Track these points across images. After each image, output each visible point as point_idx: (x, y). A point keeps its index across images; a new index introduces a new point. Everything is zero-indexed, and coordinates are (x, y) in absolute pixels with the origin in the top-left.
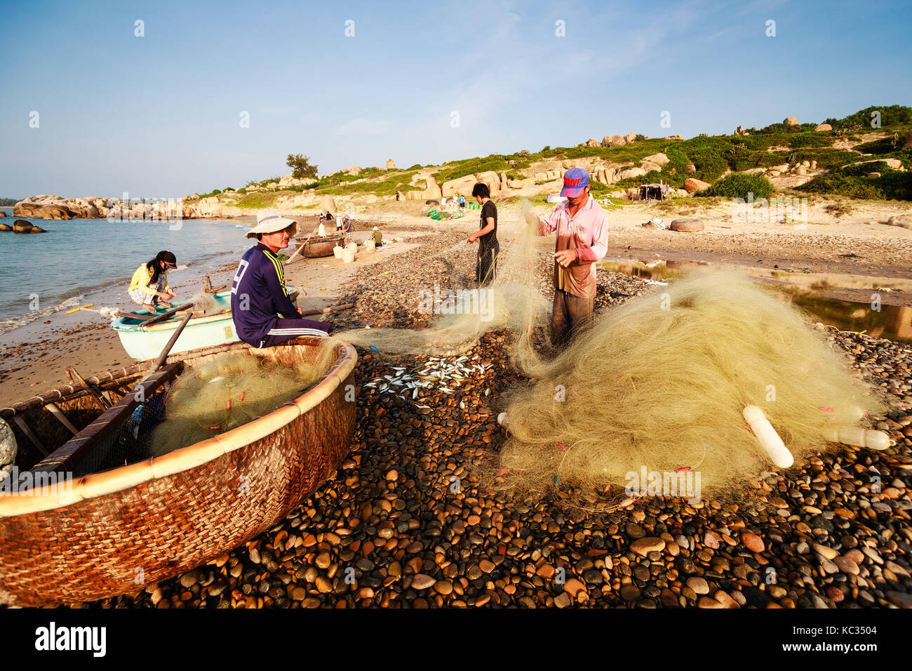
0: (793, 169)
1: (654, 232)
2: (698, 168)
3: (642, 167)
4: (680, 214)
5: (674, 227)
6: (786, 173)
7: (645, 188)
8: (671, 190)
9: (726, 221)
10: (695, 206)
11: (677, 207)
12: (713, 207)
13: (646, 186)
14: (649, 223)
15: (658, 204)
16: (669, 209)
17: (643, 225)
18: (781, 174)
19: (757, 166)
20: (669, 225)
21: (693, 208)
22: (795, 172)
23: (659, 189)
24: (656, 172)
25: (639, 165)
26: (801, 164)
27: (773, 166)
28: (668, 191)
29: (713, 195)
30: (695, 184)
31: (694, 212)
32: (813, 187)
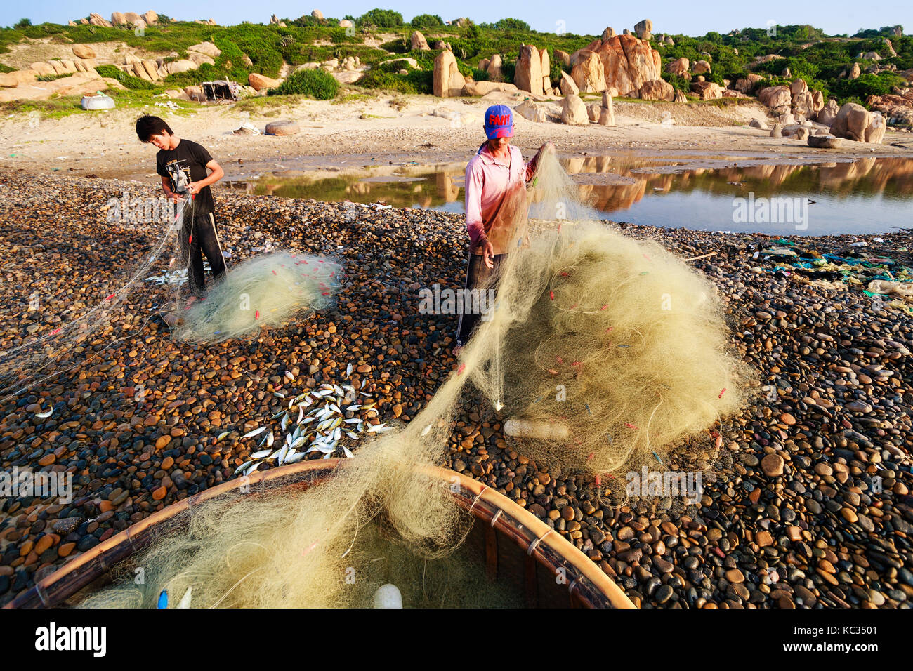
0: (343, 64)
1: (251, 139)
2: (254, 61)
3: (191, 59)
4: (265, 115)
5: (269, 131)
6: (338, 68)
7: (209, 86)
8: (239, 88)
9: (313, 120)
10: (277, 105)
11: (259, 108)
12: (295, 106)
13: (210, 83)
14: (241, 129)
15: (237, 106)
16: (252, 110)
17: (235, 132)
18: (334, 69)
19: (310, 60)
20: (264, 128)
21: (276, 108)
22: (345, 68)
23: (227, 87)
24: (210, 65)
25: (186, 57)
26: (348, 59)
27: (325, 61)
28: (236, 88)
29: (288, 92)
30: (260, 80)
31: (279, 113)
32: (366, 83)
